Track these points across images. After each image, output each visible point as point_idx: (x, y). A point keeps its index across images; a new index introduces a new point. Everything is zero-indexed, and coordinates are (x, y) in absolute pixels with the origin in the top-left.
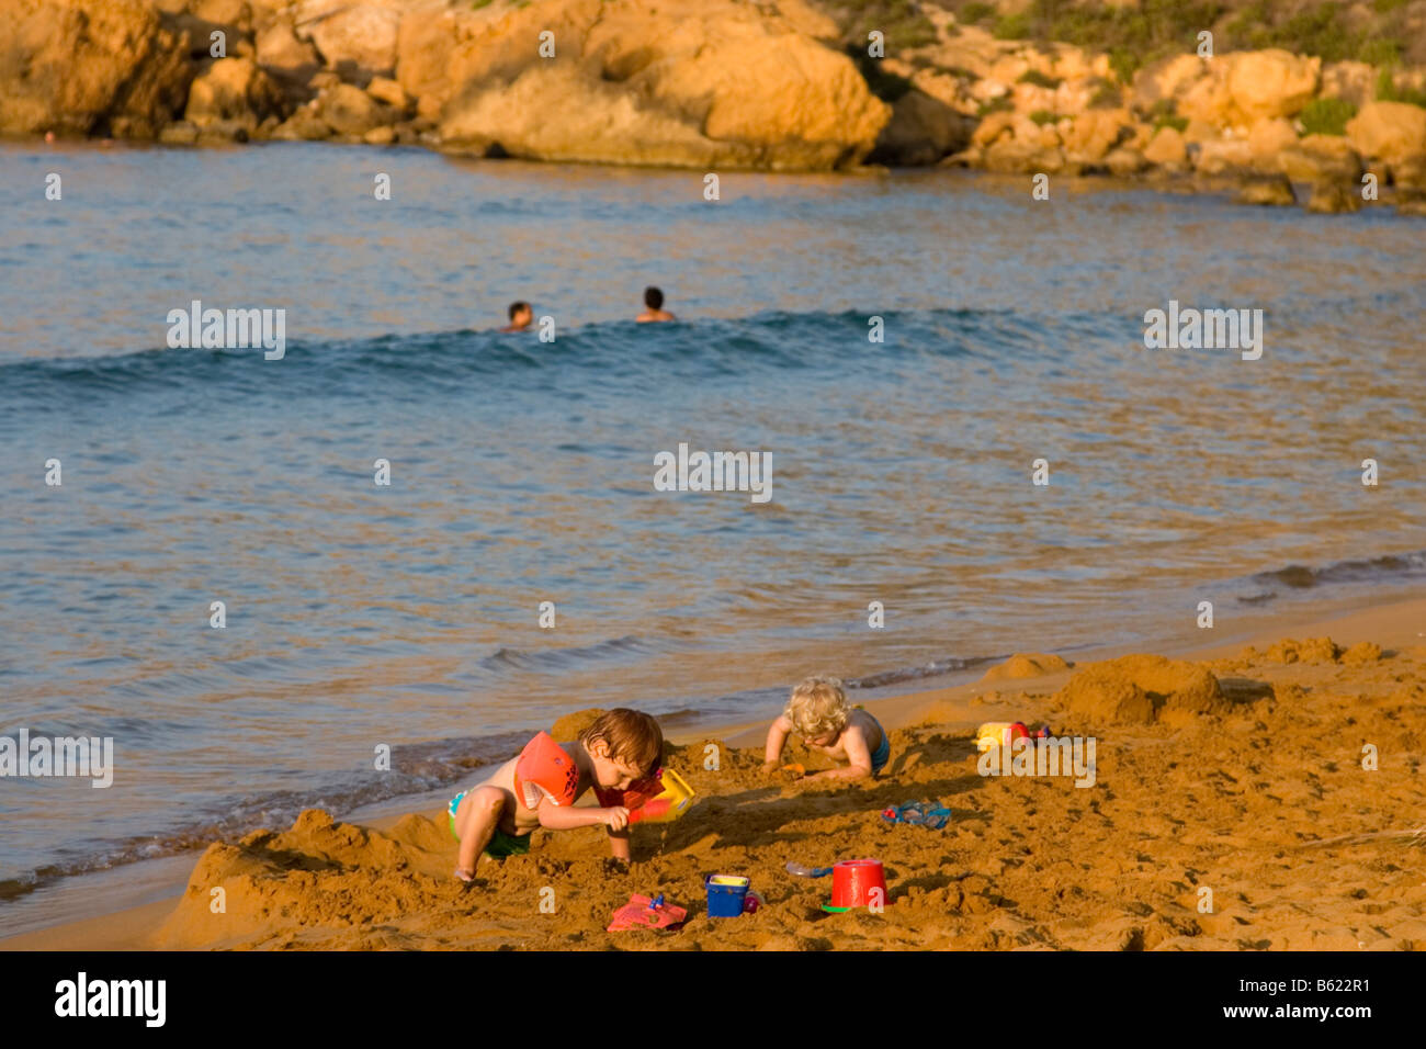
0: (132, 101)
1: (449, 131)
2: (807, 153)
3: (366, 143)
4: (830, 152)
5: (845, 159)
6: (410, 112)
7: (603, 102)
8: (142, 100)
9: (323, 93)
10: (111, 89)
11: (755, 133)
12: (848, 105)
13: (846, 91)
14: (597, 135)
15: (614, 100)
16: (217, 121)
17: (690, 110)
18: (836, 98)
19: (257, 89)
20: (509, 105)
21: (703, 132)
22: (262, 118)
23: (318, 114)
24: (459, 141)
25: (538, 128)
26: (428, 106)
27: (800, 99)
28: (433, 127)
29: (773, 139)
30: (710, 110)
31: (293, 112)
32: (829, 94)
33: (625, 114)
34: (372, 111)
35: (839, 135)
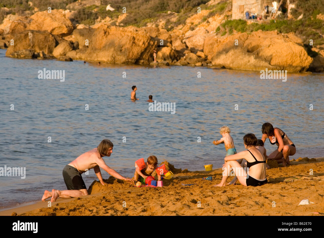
0: (144, 56)
1: (213, 63)
2: (293, 69)
3: (195, 66)
4: (299, 68)
5: (302, 70)
6: (206, 59)
7: (247, 57)
8: (146, 56)
9: (186, 55)
10: (140, 54)
11: (281, 64)
12: (303, 58)
13: (302, 55)
14: (246, 64)
15: (250, 57)
16: (163, 61)
17: (267, 59)
18: (300, 56)
19: (172, 54)
20: (227, 58)
21: (270, 64)
22: (173, 60)
23: (185, 59)
24: (215, 65)
25: (233, 63)
26: (209, 57)
27: (292, 56)
28: (211, 62)
29: (285, 66)
30: (271, 59)
31: (180, 59)
32: (299, 56)
33: (252, 59)
34: (197, 58)
35: (301, 65)
